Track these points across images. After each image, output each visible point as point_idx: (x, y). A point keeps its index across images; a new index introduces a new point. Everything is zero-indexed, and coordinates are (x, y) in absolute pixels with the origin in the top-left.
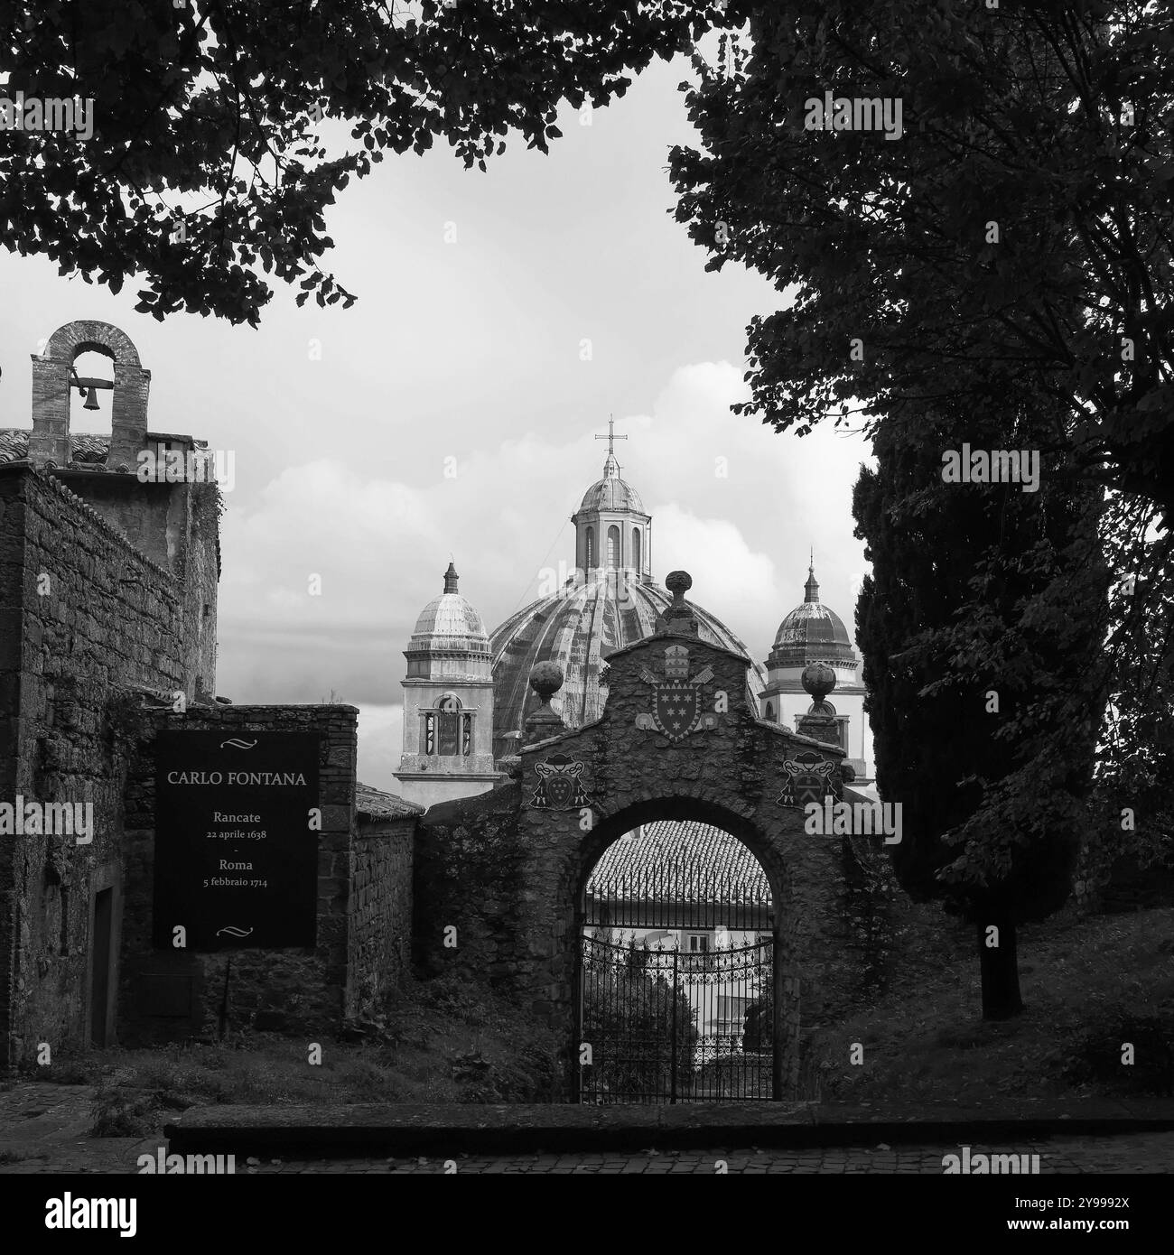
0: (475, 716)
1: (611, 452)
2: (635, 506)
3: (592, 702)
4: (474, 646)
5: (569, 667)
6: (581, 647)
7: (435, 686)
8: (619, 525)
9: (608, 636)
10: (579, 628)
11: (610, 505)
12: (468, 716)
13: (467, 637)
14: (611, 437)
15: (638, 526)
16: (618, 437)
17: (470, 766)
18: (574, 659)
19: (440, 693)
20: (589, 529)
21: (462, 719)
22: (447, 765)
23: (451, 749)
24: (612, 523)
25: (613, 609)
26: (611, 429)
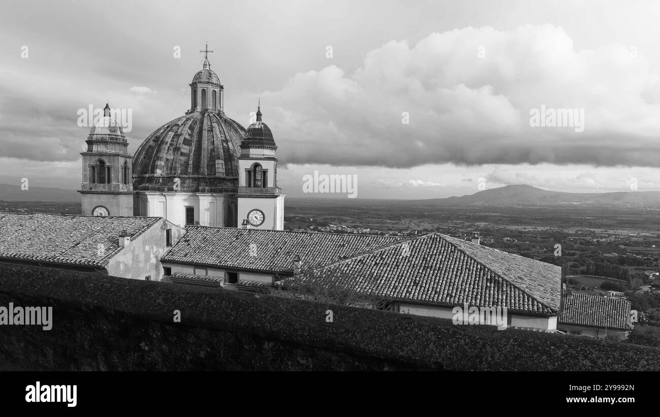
0: (112, 168)
1: (206, 58)
2: (214, 80)
3: (176, 162)
4: (112, 139)
5: (169, 148)
6: (176, 139)
7: (95, 155)
8: (205, 89)
9: (189, 135)
10: (177, 132)
11: (202, 81)
12: (109, 168)
13: (109, 135)
14: (207, 52)
15: (215, 89)
16: (209, 52)
17: (110, 188)
18: (171, 145)
19: (97, 158)
20: (195, 91)
21: (106, 169)
22: (101, 187)
23: (102, 181)
24: (203, 88)
25: (196, 124)
26: (207, 48)
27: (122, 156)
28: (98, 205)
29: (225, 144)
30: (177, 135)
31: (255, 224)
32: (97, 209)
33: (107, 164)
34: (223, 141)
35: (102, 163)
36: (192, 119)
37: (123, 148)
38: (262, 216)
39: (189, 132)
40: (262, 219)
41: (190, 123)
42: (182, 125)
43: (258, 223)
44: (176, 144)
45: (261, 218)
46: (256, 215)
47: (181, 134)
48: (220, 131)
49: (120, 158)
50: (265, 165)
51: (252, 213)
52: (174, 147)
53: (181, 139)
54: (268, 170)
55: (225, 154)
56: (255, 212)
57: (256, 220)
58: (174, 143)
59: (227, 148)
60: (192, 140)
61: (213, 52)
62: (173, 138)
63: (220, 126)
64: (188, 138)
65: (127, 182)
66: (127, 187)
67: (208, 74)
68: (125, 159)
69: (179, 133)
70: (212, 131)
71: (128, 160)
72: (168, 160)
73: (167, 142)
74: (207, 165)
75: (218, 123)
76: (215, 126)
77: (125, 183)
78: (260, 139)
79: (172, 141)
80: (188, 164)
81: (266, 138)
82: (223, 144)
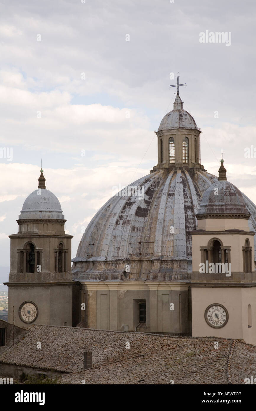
0: (42, 252)
1: (178, 94)
2: (188, 124)
6: (127, 210)
7: (23, 237)
8: (173, 136)
9: (146, 202)
12: (39, 253)
14: (178, 85)
16: (181, 85)
17: (39, 278)
18: (121, 217)
19: (26, 241)
20: (161, 140)
21: (36, 254)
22: (29, 277)
23: (31, 269)
24: (170, 136)
25: (158, 186)
26: (178, 80)
27: (54, 237)
28: (28, 300)
29: (189, 213)
30: (129, 204)
31: (215, 325)
32: (25, 306)
33: (37, 248)
34: (186, 208)
35: (32, 246)
36: (152, 181)
37: (58, 226)
38: (225, 314)
39: (147, 198)
40: (225, 318)
41: (148, 185)
43: (220, 325)
44: (127, 216)
45: (224, 316)
46: (217, 312)
47: (134, 202)
48: (185, 195)
49: (51, 239)
50: (226, 240)
51: (211, 310)
52: (124, 219)
53: (134, 208)
54: (231, 249)
55: (188, 225)
56: (214, 307)
57: (216, 319)
58: (125, 214)
59: (191, 217)
60: (149, 208)
61: (186, 84)
62: (124, 208)
63: (187, 186)
64: (144, 206)
65: (63, 269)
66: (62, 276)
67: (178, 116)
68: (60, 240)
69: (132, 201)
70: (173, 195)
71: (65, 241)
72: (115, 237)
73: (116, 214)
74: (163, 242)
75: (185, 183)
76: (180, 187)
77: (60, 270)
78: (219, 206)
79: (122, 212)
80: (140, 243)
81: (229, 203)
82: (186, 212)
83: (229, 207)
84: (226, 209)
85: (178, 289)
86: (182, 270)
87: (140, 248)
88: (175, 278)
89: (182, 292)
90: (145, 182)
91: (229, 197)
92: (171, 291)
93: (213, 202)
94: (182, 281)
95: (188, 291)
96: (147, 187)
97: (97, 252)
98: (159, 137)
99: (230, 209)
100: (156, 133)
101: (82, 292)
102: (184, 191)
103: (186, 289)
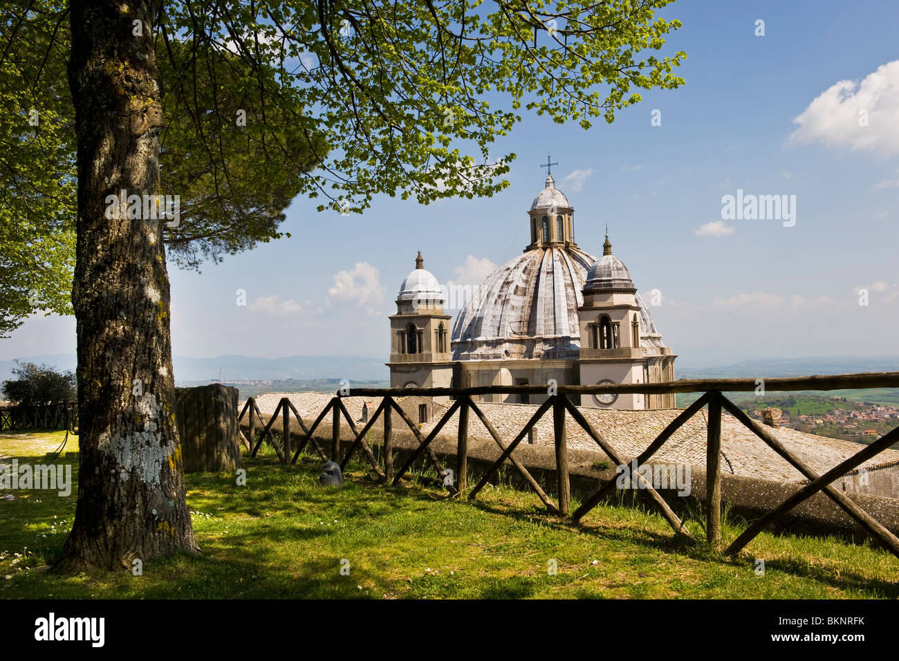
0: (423, 333)
1: (549, 173)
2: (560, 202)
3: (505, 320)
5: (496, 301)
6: (505, 289)
7: (405, 319)
8: (548, 216)
9: (523, 281)
10: (507, 278)
11: (543, 206)
12: (420, 334)
14: (549, 165)
15: (560, 215)
16: (553, 164)
17: (421, 359)
18: (500, 296)
19: (406, 322)
20: (535, 220)
21: (417, 335)
22: (411, 359)
23: (412, 350)
24: (543, 215)
25: (534, 265)
26: (549, 160)
27: (436, 317)
28: (409, 380)
29: (570, 290)
30: (507, 283)
31: (605, 401)
32: (407, 386)
33: (418, 328)
35: (413, 327)
36: (529, 260)
39: (524, 277)
41: (524, 264)
42: (515, 268)
43: (609, 401)
44: (506, 295)
47: (512, 282)
48: (564, 272)
49: (433, 320)
52: (503, 299)
53: (513, 287)
54: (619, 324)
55: (569, 302)
58: (504, 294)
59: (572, 295)
60: (527, 287)
61: (557, 164)
62: (502, 287)
63: (565, 264)
64: (522, 285)
65: (444, 349)
66: (443, 357)
67: (551, 195)
68: (440, 320)
69: (510, 280)
70: (553, 272)
71: (444, 321)
72: (494, 316)
73: (494, 293)
74: (545, 321)
75: (563, 261)
76: (558, 265)
77: (441, 351)
78: (607, 281)
79: (500, 291)
80: (520, 322)
81: (617, 278)
82: (566, 290)
83: (617, 282)
84: (615, 284)
85: (563, 366)
86: (566, 348)
87: (520, 327)
88: (559, 355)
89: (566, 370)
90: (522, 261)
91: (616, 272)
92: (555, 369)
93: (600, 277)
94: (567, 358)
95: (573, 369)
96: (524, 267)
97: (475, 332)
98: (531, 216)
99: (619, 284)
100: (529, 212)
101: (463, 373)
102: (563, 268)
103: (571, 367)
